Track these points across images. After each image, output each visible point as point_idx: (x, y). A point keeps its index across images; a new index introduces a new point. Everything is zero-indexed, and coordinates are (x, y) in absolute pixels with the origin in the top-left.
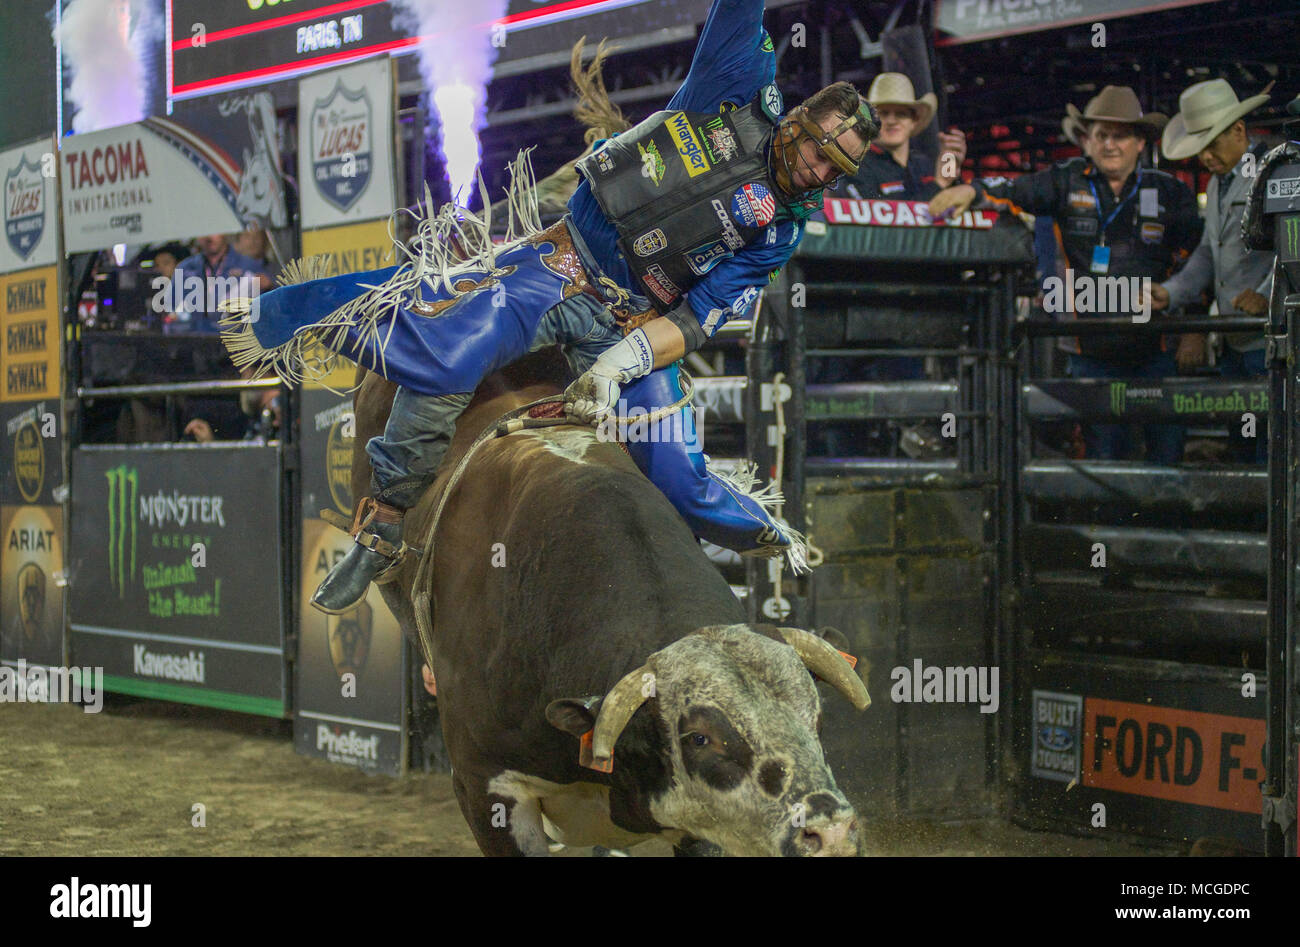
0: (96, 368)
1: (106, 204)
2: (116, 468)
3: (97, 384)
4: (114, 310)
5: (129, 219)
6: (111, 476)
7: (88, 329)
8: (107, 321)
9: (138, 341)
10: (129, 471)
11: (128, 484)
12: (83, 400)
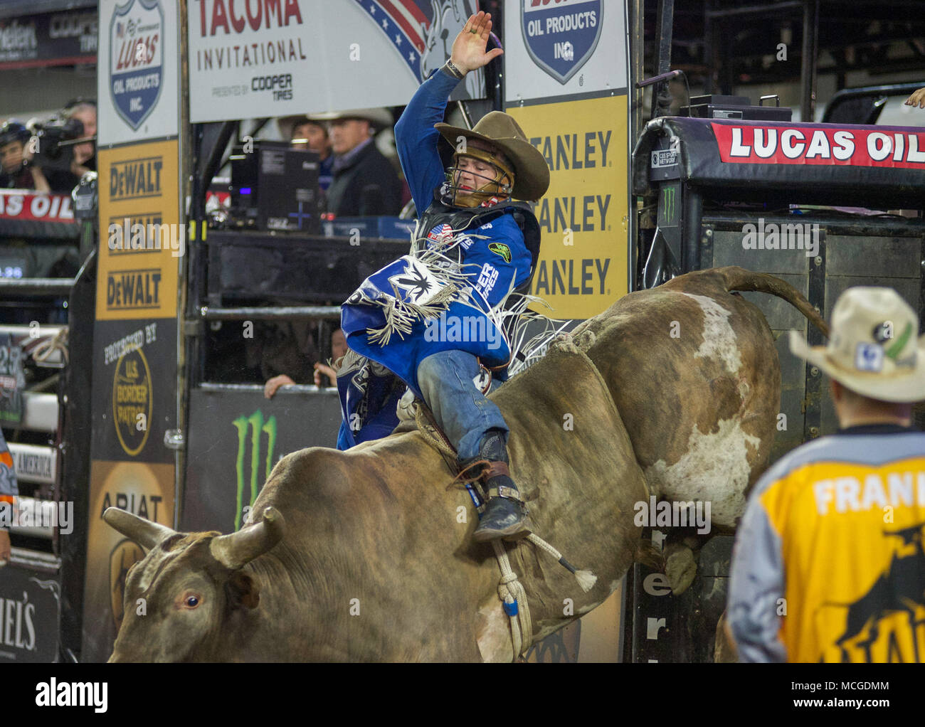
0: (227, 280)
1: (246, 59)
2: (248, 415)
3: (227, 303)
4: (254, 202)
5: (277, 79)
6: (241, 424)
7: (216, 227)
8: (243, 215)
9: (283, 245)
10: (265, 421)
11: (264, 437)
12: (207, 321)
